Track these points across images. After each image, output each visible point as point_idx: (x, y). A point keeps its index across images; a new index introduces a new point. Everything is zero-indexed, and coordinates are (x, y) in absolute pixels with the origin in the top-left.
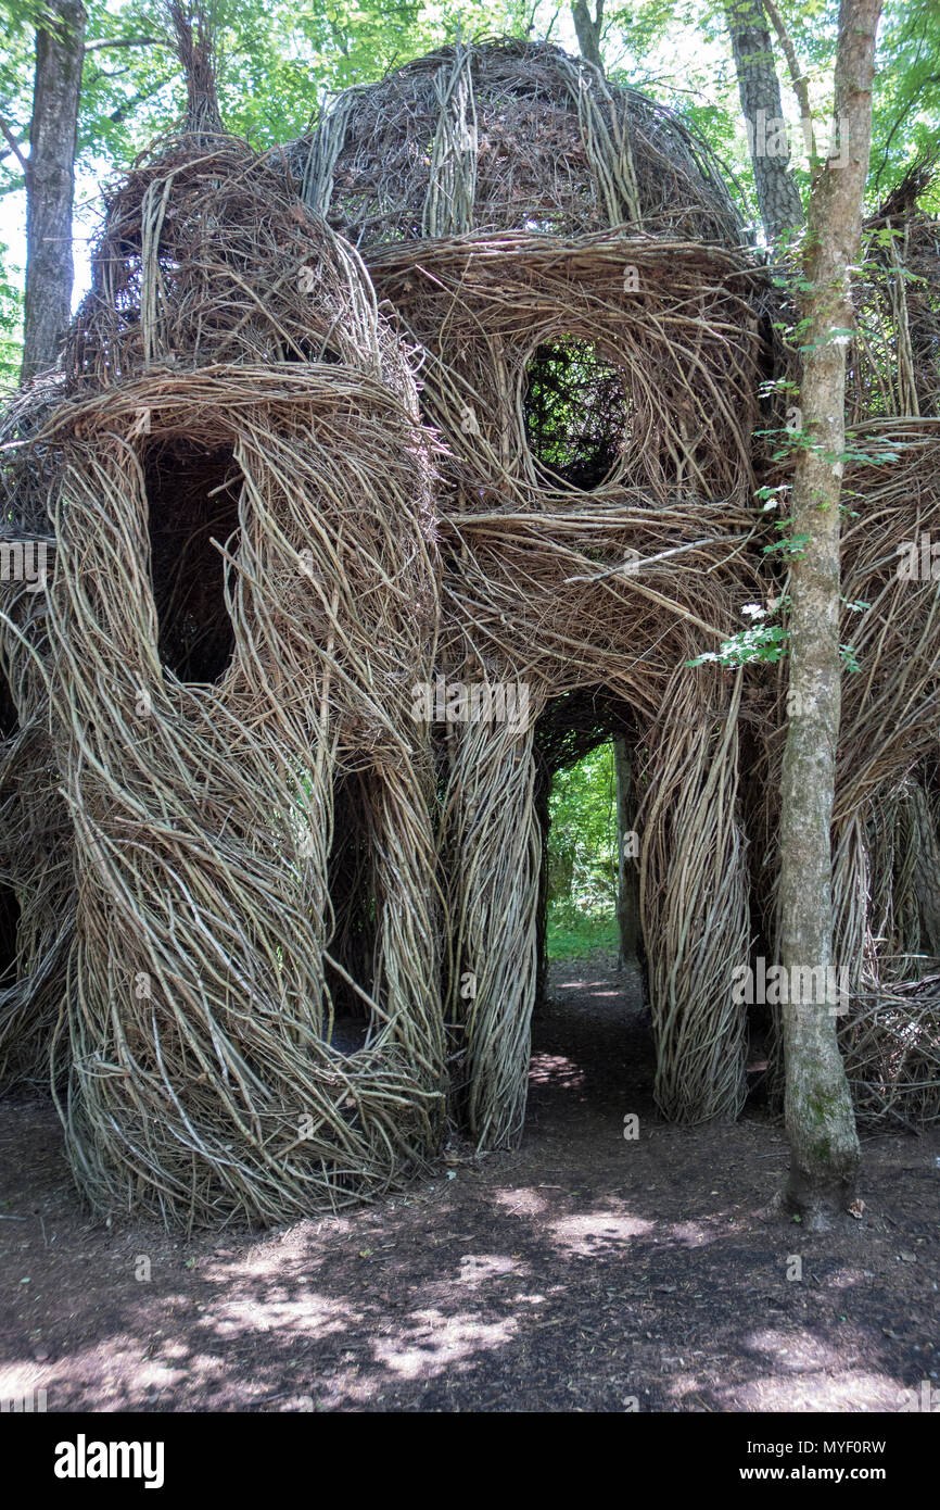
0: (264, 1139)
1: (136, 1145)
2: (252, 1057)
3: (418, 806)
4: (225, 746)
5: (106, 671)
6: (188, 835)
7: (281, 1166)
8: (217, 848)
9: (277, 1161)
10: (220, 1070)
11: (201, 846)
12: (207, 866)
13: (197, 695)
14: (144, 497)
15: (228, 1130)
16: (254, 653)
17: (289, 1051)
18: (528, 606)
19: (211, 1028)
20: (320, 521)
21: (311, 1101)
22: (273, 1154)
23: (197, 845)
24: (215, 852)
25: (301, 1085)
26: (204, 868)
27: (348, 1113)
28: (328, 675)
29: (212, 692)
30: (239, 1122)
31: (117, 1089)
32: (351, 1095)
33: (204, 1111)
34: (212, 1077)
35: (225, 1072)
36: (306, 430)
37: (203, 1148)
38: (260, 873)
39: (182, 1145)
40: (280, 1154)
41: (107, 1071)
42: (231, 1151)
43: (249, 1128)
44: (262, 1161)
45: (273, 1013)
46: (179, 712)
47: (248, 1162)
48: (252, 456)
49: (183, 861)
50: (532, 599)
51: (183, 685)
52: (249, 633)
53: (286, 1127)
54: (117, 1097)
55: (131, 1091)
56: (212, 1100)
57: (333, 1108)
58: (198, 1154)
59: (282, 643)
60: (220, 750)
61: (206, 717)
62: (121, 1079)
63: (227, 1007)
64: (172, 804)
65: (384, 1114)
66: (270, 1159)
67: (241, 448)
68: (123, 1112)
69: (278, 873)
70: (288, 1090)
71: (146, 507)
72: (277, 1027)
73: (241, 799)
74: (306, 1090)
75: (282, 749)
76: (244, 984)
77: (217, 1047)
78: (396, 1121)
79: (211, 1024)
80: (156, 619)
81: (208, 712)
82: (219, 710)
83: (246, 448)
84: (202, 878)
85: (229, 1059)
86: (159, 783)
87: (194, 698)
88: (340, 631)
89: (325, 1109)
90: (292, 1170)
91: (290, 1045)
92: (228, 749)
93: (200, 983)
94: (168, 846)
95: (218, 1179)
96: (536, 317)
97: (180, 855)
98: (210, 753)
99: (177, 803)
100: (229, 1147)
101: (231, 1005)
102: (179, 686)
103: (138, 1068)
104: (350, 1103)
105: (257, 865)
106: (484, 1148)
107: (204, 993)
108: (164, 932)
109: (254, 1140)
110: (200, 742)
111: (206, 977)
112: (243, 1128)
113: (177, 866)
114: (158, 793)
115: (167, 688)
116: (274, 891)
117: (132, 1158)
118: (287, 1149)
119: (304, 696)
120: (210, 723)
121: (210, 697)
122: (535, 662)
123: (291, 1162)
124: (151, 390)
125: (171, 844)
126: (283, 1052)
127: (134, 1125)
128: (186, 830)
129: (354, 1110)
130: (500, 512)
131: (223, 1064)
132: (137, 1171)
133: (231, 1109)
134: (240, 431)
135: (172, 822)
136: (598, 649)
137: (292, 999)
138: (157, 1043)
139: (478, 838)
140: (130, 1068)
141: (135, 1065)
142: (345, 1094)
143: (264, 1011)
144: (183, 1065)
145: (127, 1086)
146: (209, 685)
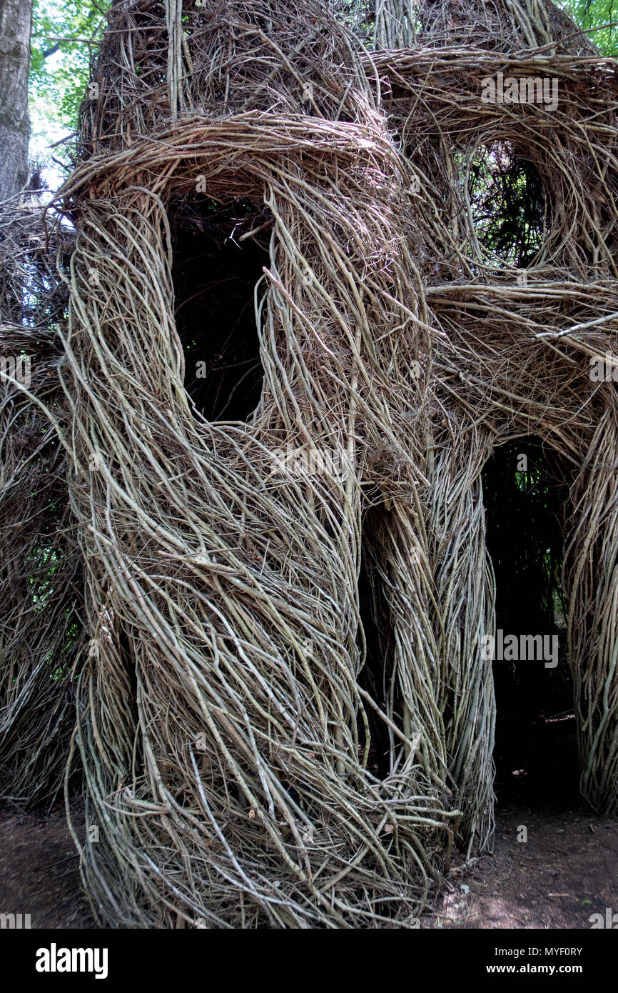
0: (313, 872)
1: (177, 886)
2: (296, 788)
3: (422, 539)
4: (260, 480)
5: (132, 412)
6: (229, 568)
7: (329, 901)
8: (258, 580)
9: (324, 895)
10: (266, 806)
11: (242, 578)
12: (247, 600)
13: (229, 433)
14: (169, 246)
15: (274, 864)
16: (289, 390)
17: (332, 781)
18: (482, 365)
19: (258, 763)
20: (347, 265)
21: (357, 832)
22: (320, 888)
23: (238, 577)
24: (259, 585)
25: (346, 814)
26: (241, 601)
27: (386, 838)
28: (354, 412)
29: (244, 429)
30: (287, 858)
31: (153, 828)
32: (389, 821)
33: (246, 847)
34: (260, 813)
35: (271, 807)
36: (330, 181)
37: (252, 887)
38: (299, 604)
39: (227, 882)
40: (327, 887)
41: (143, 809)
42: (280, 888)
43: (297, 862)
44: (310, 895)
45: (314, 743)
46: (211, 449)
47: (295, 897)
48: (282, 201)
49: (223, 594)
50: (484, 360)
51: (210, 424)
52: (283, 369)
53: (332, 859)
54: (152, 835)
55: (169, 829)
56: (255, 835)
57: (375, 834)
58: (246, 894)
59: (312, 380)
60: (256, 483)
61: (241, 452)
62: (157, 817)
63: (269, 738)
64: (209, 537)
65: (415, 838)
66: (318, 893)
67: (272, 195)
68: (158, 850)
69: (318, 604)
70: (333, 821)
71: (171, 256)
72: (319, 758)
73: (277, 532)
74: (353, 821)
75: (313, 483)
76: (287, 716)
77: (264, 781)
78: (422, 841)
79: (258, 760)
80: (184, 361)
81: (241, 447)
82: (253, 445)
83: (277, 195)
84: (241, 611)
85: (276, 793)
86: (195, 517)
87: (226, 435)
88: (364, 371)
89: (369, 837)
90: (339, 903)
91: (333, 775)
92: (263, 483)
93: (246, 718)
94: (206, 580)
95: (267, 919)
96: (481, 119)
97: (220, 588)
98: (246, 487)
99: (217, 538)
100: (277, 884)
101: (273, 737)
102: (208, 425)
103: (177, 805)
104: (389, 829)
105: (296, 596)
106: (472, 856)
107: (250, 728)
108: (207, 667)
109: (303, 876)
110: (236, 477)
111: (251, 711)
112: (292, 864)
113: (217, 599)
114: (194, 527)
115: (196, 427)
116: (313, 621)
117: (172, 898)
118: (334, 881)
119: (334, 432)
120: (244, 458)
121: (244, 433)
122: (486, 414)
123: (337, 894)
124: (183, 139)
125: (210, 578)
126: (328, 783)
127: (174, 864)
128: (225, 563)
129: (390, 836)
130: (455, 284)
131: (269, 798)
132: (176, 911)
133: (280, 844)
134: (270, 179)
135: (210, 556)
136: (538, 404)
137: (332, 729)
138: (198, 779)
139: (450, 570)
140: (169, 806)
141: (174, 801)
142: (384, 821)
143: (306, 741)
144: (227, 801)
145: (165, 824)
146: (240, 422)
